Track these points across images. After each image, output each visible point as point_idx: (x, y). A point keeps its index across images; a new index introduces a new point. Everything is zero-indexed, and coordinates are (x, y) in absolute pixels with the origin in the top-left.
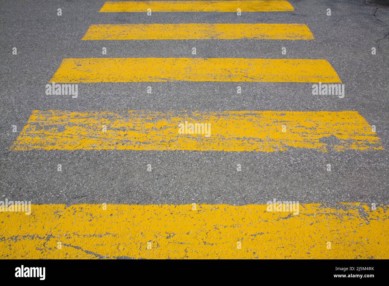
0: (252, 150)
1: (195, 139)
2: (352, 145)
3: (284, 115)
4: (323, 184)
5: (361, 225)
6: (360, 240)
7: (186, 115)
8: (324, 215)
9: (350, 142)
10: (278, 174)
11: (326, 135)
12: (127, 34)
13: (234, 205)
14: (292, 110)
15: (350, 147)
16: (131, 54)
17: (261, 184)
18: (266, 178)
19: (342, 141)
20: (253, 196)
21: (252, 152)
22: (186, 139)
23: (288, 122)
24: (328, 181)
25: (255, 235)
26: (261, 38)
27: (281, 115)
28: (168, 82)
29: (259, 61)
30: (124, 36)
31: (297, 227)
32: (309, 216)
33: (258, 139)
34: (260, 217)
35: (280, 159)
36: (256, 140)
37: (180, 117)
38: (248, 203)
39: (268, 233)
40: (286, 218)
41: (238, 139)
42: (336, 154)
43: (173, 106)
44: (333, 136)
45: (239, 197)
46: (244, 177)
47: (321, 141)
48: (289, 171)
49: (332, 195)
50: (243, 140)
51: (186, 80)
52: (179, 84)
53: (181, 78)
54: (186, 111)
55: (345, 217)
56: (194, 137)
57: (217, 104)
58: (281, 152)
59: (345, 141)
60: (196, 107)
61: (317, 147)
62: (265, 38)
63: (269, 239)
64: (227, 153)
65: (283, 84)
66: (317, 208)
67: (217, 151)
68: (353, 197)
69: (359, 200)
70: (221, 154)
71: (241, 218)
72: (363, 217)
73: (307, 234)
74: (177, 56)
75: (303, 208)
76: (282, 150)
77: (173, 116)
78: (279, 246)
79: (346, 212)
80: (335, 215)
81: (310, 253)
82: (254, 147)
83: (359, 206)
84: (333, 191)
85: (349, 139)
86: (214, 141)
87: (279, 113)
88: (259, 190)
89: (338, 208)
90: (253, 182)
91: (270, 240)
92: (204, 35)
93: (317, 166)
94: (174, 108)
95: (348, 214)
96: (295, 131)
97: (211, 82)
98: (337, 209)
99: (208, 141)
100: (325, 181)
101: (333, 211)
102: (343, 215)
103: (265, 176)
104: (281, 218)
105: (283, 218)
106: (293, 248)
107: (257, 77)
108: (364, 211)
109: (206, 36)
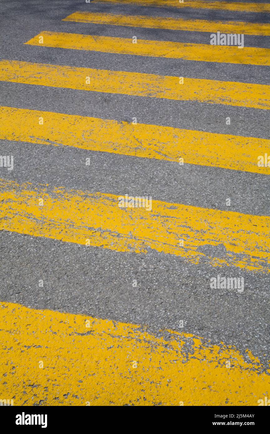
0: (99, 246)
1: (35, 220)
2: (240, 262)
3: (175, 208)
4: (162, 303)
5: (175, 362)
6: (160, 380)
7: (45, 190)
8: (134, 341)
9: (239, 257)
10: (111, 279)
11: (213, 244)
12: (40, 78)
13: (29, 307)
14: (190, 204)
15: (235, 264)
16: (28, 105)
17: (80, 288)
18: (93, 282)
19: (229, 254)
20: (60, 300)
21: (97, 248)
22: (26, 218)
23: (173, 219)
24: (171, 300)
25: (29, 347)
26: (218, 102)
27: (171, 208)
28: (51, 146)
29: (192, 134)
30: (34, 79)
31: (88, 347)
32: (113, 337)
33: (116, 233)
34: (50, 327)
35: (127, 262)
36: (112, 234)
37: (36, 191)
38: (47, 308)
39: (47, 347)
40: (82, 335)
41: (90, 229)
42: (207, 270)
43: (36, 177)
44: (222, 245)
45: (42, 298)
46: (65, 277)
47: (200, 249)
48: (128, 280)
49: (162, 318)
50: (96, 232)
51: (76, 146)
52: (63, 150)
53: (72, 142)
54: (47, 185)
55: (161, 348)
56: (36, 217)
57: (94, 182)
58: (134, 254)
59: (234, 254)
60: (64, 182)
61: (188, 256)
62: (224, 103)
63: (43, 355)
64: (64, 243)
65: (202, 169)
66: (131, 330)
67: (53, 240)
68: (190, 326)
69: (195, 331)
70: (56, 244)
71: (26, 324)
72: (184, 353)
73: (96, 359)
74: (85, 114)
75: (113, 328)
76: (137, 252)
77: (28, 189)
78: (49, 366)
79: (166, 343)
80: (149, 342)
81: (82, 382)
82: (104, 242)
83: (189, 339)
84: (169, 314)
85: (242, 253)
86: (57, 226)
87: (171, 205)
88: (73, 295)
89: (159, 335)
90: (72, 284)
91: (44, 357)
92: (141, 89)
93: (171, 279)
94: (36, 179)
95: (166, 346)
96: (173, 231)
97: (106, 153)
98: (157, 336)
99: (51, 225)
100: (168, 299)
101: (149, 337)
102: (159, 345)
103: (93, 279)
104: (75, 333)
105: (79, 334)
106: (66, 372)
107: (173, 154)
108: (192, 346)
109: (142, 92)
